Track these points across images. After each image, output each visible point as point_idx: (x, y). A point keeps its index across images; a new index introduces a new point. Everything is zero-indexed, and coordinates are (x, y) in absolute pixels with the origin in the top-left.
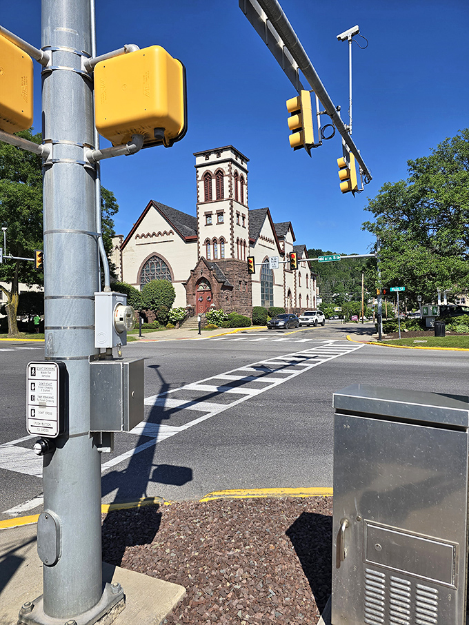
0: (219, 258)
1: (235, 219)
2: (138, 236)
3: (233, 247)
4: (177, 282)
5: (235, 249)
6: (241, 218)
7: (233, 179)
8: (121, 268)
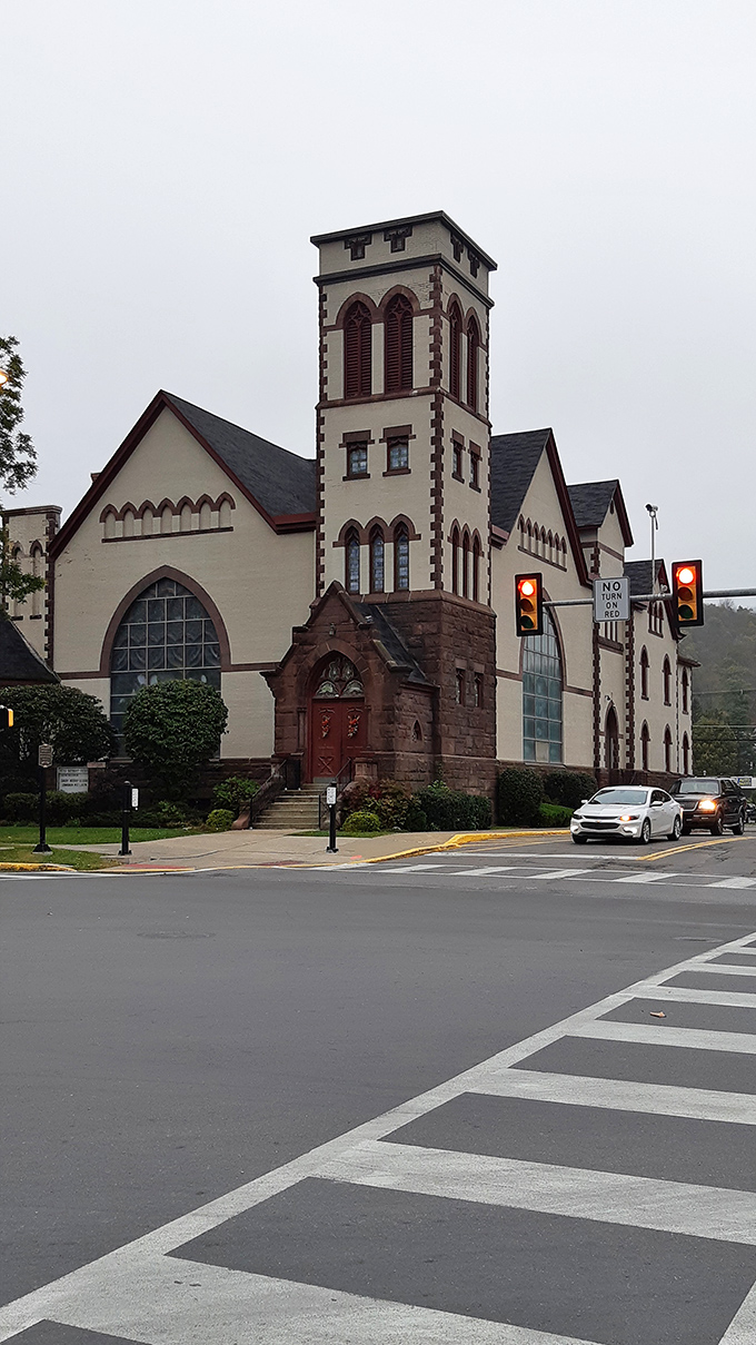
0: (389, 588)
1: (448, 458)
2: (109, 510)
3: (439, 552)
4: (239, 668)
5: (447, 561)
6: (466, 457)
7: (446, 322)
8: (50, 618)
